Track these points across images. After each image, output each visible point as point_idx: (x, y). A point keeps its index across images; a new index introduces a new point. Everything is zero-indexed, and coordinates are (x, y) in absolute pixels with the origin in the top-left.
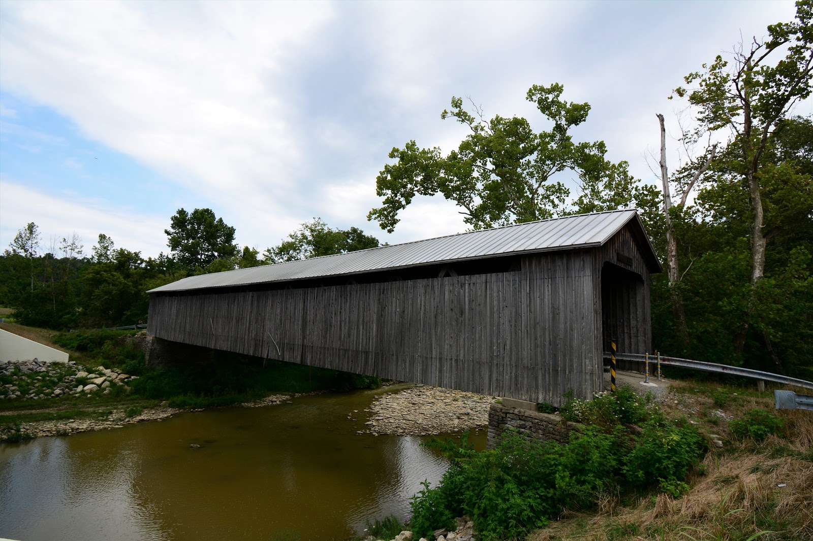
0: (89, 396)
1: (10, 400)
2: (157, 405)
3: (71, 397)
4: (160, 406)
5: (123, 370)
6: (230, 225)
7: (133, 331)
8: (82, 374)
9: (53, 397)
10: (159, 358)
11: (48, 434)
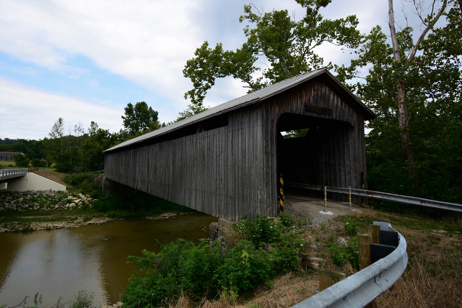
0: (71, 209)
1: (34, 210)
2: (101, 216)
3: (63, 209)
4: (103, 216)
5: (90, 195)
6: (155, 111)
7: (97, 174)
8: (70, 197)
9: (54, 209)
10: (108, 189)
11: (42, 228)
